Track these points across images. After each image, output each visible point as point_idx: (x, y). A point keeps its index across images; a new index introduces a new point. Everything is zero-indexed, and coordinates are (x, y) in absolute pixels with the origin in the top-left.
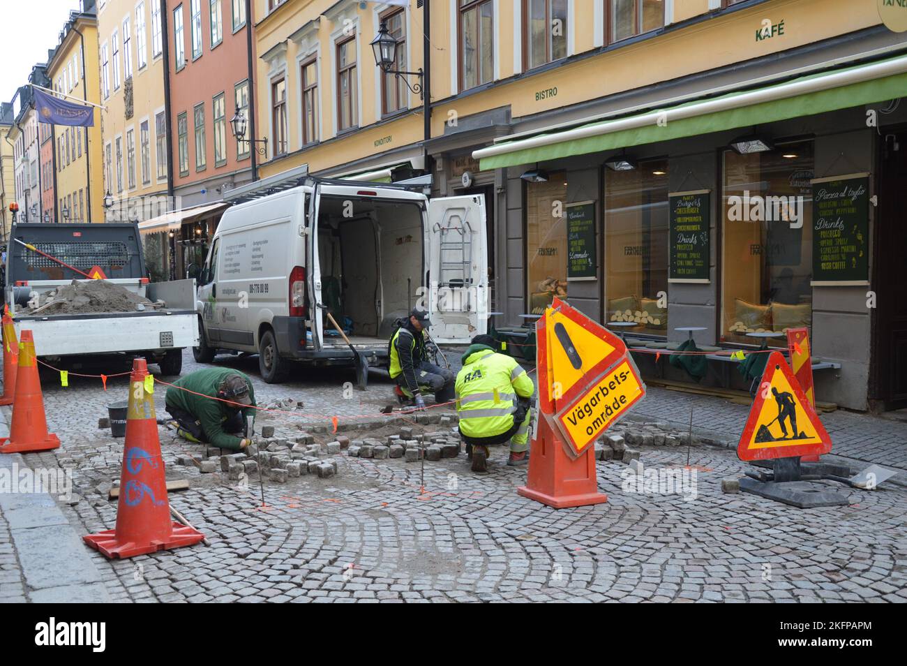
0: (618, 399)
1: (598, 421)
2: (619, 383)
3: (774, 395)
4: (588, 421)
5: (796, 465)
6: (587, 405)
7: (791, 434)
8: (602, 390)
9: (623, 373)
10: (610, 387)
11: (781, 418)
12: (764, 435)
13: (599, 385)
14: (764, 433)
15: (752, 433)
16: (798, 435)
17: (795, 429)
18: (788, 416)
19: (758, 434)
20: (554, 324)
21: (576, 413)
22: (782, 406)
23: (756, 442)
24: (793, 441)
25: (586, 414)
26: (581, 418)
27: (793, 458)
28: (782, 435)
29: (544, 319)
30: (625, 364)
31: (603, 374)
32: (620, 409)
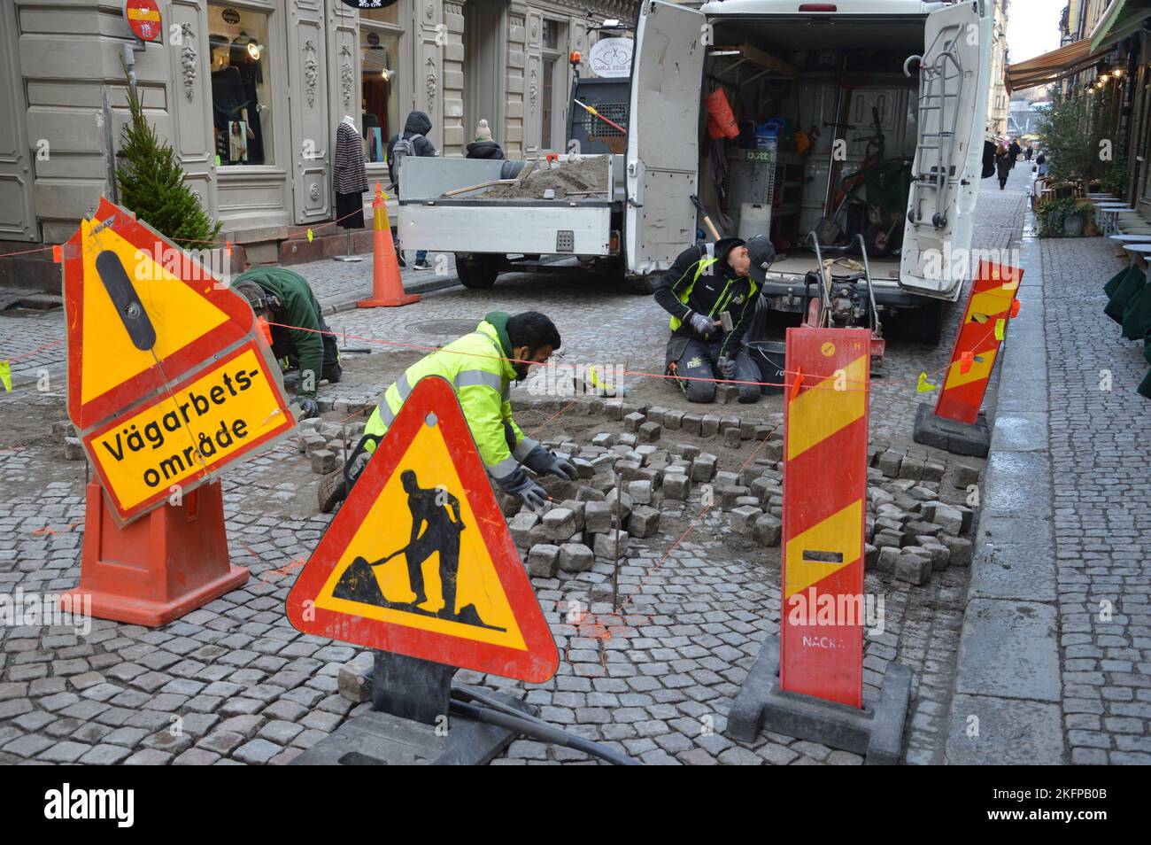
0: (229, 427)
1: (175, 462)
2: (234, 393)
3: (406, 489)
4: (151, 457)
5: (436, 686)
6: (154, 425)
7: (435, 601)
8: (195, 401)
9: (243, 373)
10: (213, 397)
11: (414, 554)
12: (361, 583)
13: (190, 389)
14: (360, 579)
15: (329, 571)
16: (457, 611)
17: (449, 592)
18: (436, 556)
19: (345, 576)
20: (98, 252)
21: (124, 438)
22: (424, 524)
23: (335, 595)
24: (438, 621)
25: (149, 444)
26: (136, 449)
27: (431, 666)
28: (410, 597)
29: (78, 239)
30: (250, 354)
31: (199, 368)
32: (231, 449)
